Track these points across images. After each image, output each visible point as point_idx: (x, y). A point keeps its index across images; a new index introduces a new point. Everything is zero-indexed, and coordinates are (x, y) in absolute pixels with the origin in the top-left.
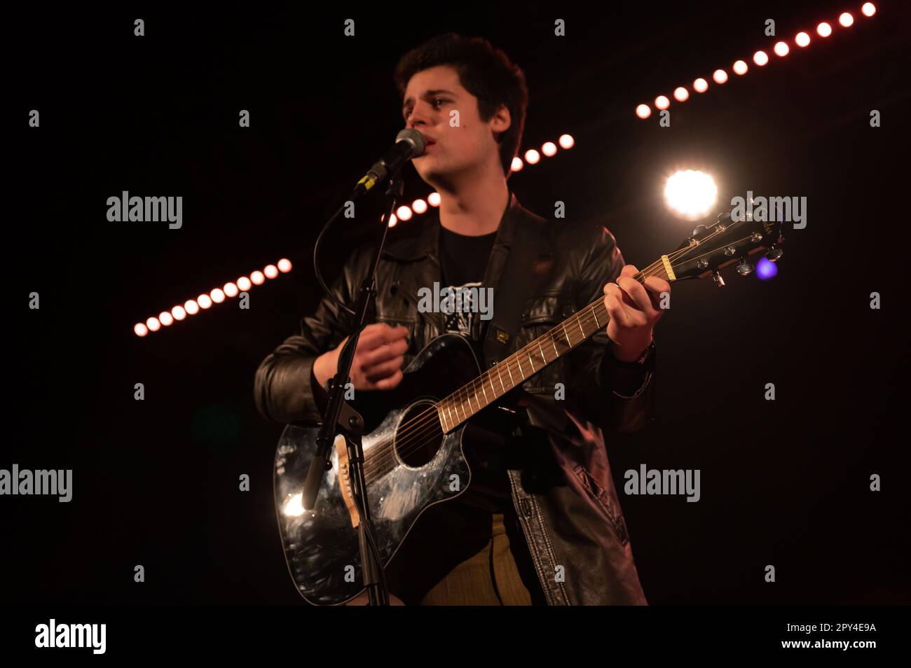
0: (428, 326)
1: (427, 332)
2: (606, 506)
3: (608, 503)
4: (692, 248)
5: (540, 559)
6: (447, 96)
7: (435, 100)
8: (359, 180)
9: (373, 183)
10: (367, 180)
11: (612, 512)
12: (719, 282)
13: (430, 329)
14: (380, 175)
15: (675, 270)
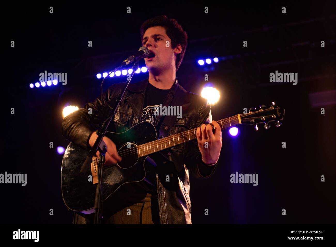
0: (135, 118)
1: (134, 120)
4: (249, 114)
5: (162, 210)
6: (161, 37)
7: (156, 38)
8: (124, 60)
9: (129, 63)
10: (127, 61)
13: (135, 119)
14: (132, 60)
15: (242, 120)
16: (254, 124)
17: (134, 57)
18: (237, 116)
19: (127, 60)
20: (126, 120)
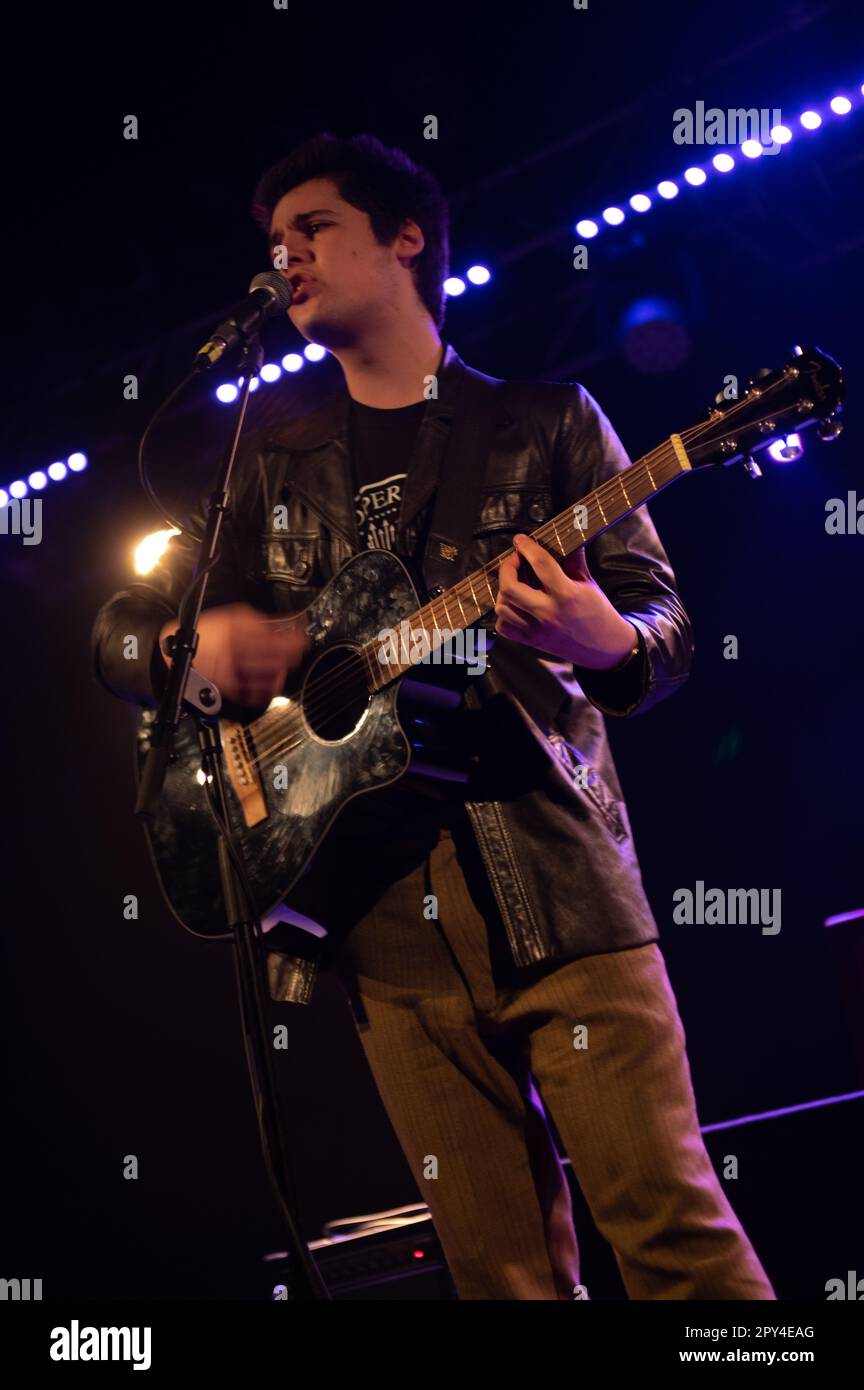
0: (336, 542)
1: (336, 550)
2: (593, 789)
3: (595, 784)
4: (713, 423)
6: (327, 218)
7: (307, 226)
8: (200, 349)
9: (220, 352)
10: (212, 349)
11: (601, 797)
12: (753, 472)
13: (340, 546)
14: (228, 341)
15: (690, 456)
16: (740, 457)
17: (233, 323)
18: (670, 442)
19: (210, 344)
20: (306, 563)
